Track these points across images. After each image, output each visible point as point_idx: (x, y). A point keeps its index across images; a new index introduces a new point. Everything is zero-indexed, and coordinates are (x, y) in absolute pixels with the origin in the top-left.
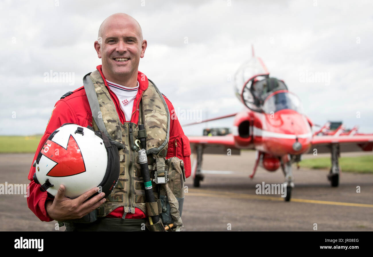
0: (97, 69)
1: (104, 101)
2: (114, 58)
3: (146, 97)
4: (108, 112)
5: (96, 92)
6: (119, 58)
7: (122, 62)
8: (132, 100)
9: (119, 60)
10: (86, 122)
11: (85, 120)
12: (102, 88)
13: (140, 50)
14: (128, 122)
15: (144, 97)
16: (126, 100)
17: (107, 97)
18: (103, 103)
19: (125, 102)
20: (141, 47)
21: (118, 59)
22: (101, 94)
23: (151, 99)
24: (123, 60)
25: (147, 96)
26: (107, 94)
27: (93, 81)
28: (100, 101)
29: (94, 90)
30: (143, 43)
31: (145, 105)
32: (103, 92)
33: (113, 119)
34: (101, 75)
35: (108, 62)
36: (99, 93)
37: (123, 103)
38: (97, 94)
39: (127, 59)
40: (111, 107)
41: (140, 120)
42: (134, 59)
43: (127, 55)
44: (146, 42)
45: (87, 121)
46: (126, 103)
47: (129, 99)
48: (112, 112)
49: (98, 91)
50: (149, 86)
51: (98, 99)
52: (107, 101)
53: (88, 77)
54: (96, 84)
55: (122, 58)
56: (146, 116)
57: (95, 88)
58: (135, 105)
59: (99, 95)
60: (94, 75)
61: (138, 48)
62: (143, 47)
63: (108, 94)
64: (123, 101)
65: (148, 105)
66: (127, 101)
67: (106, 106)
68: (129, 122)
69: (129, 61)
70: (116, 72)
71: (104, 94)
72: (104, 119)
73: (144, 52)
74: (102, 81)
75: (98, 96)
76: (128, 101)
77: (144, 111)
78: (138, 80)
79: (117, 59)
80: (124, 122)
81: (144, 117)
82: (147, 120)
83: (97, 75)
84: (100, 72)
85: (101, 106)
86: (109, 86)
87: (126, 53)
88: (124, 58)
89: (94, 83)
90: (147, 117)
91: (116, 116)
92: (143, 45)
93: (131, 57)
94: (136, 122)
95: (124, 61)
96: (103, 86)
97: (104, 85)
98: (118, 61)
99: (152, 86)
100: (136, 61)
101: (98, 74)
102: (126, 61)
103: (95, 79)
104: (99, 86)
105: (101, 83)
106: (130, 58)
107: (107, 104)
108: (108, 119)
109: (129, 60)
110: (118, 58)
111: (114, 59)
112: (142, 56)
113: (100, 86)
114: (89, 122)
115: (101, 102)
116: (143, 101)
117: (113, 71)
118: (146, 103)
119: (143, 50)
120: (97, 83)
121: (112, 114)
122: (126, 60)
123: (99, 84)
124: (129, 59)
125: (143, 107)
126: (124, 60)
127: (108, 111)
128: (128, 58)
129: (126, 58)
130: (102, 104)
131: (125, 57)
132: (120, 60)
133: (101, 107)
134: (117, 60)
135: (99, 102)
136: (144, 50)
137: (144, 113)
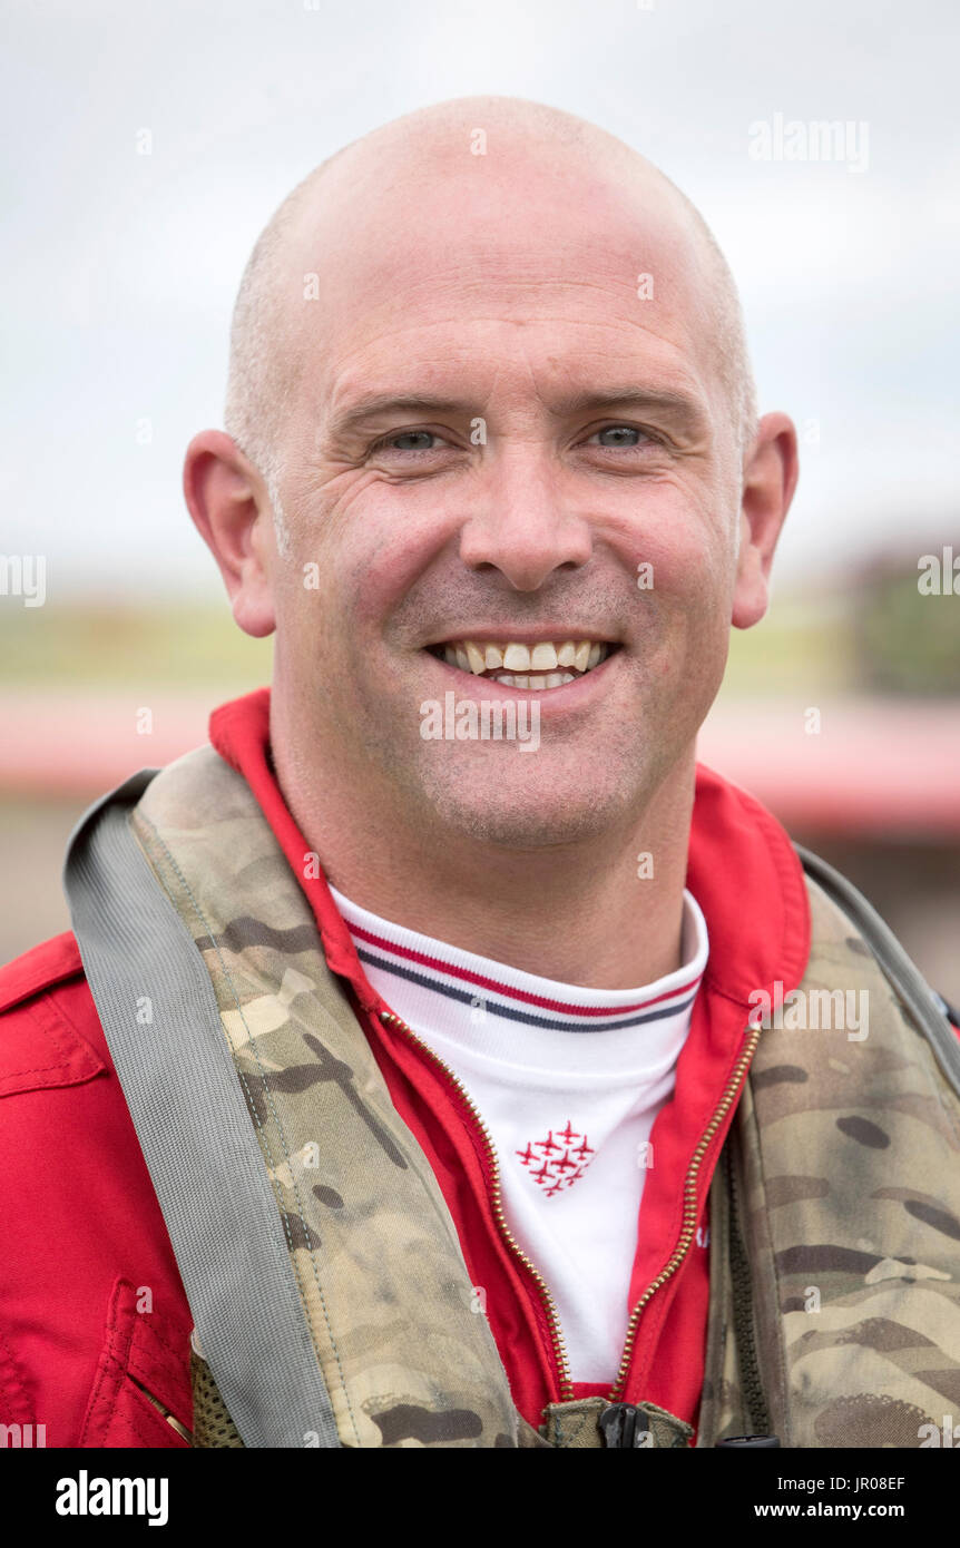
0: (217, 745)
1: (329, 1181)
2: (438, 637)
3: (792, 1091)
4: (380, 1315)
5: (238, 1061)
6: (502, 641)
7: (538, 683)
8: (630, 1120)
9: (493, 657)
10: (111, 1409)
11: (108, 1382)
12: (298, 1004)
13: (733, 531)
14: (588, 1402)
15: (763, 1093)
16: (568, 1134)
17: (364, 1128)
18: (327, 1195)
19: (557, 1155)
20: (740, 492)
21: (492, 651)
22: (293, 1080)
23: (846, 1113)
24: (546, 657)
25: (795, 1075)
26: (355, 1081)
27: (183, 905)
28: (281, 1173)
29: (215, 1032)
30: (760, 455)
31: (787, 1191)
32: (311, 1058)
33: (442, 1397)
34: (271, 827)
35: (361, 688)
36: (271, 1066)
37: (536, 1165)
38: (253, 1089)
39: (585, 649)
40: (413, 1247)
41: (718, 1366)
42: (663, 653)
43: (591, 604)
44: (785, 443)
45: (123, 1398)
46: (564, 1163)
47: (594, 1123)
48: (433, 1312)
49: (251, 1044)
50: (817, 947)
51: (261, 1141)
52: (366, 1175)
53: (112, 844)
54: (226, 954)
55: (530, 642)
56: (792, 1327)
57: (225, 1003)
58: (659, 1193)
59: (276, 1099)
60: (191, 824)
61: (711, 519)
62: (754, 501)
63: (373, 1085)
64: (537, 1151)
65: (822, 1188)
66: (577, 1143)
67: (359, 1238)
68: (601, 1390)
69: (620, 679)
70: (470, 799)
71: (328, 1090)
72: (339, 1400)
73: (767, 560)
74: (289, 918)
75: (258, 1113)
76: (584, 1149)
77: (764, 1258)
78: (694, 882)
79: (473, 653)
80: (545, 1397)
81: (775, 1334)
82: (806, 1379)
83: (231, 829)
84: (249, 788)
85: (297, 1235)
86: (370, 970)
87: (582, 579)
88: (558, 641)
89: (202, 944)
90: (808, 1336)
91: (471, 1358)
92: (758, 479)
93: (637, 622)
94: (682, 1392)
95: (555, 680)
96: (306, 978)
97: (311, 957)
98: (487, 674)
99: (851, 943)
100: (687, 674)
101: (235, 814)
102: (572, 670)
103: (210, 884)
104: (257, 982)
105: (285, 943)
106: (623, 632)
107: (368, 1210)
108: (386, 1405)
109: (617, 661)
110: (482, 640)
111: (439, 650)
112: (748, 601)
113: (276, 982)
114: (151, 1414)
115: (306, 1193)
116: (752, 1134)
117: (429, 791)
118: (793, 1168)
119: (756, 536)
120: (238, 935)
121: (425, 1331)
122: (580, 656)
123: (259, 952)
124: (612, 648)
125: (751, 1217)
126: (560, 669)
127: (387, 1296)
128: (607, 632)
129: (577, 639)
130: (313, 1215)
131: (572, 624)
132: (515, 657)
133: (301, 1253)
134: (475, 659)
135: (277, 1185)
136: (767, 536)
137: (776, 1287)
